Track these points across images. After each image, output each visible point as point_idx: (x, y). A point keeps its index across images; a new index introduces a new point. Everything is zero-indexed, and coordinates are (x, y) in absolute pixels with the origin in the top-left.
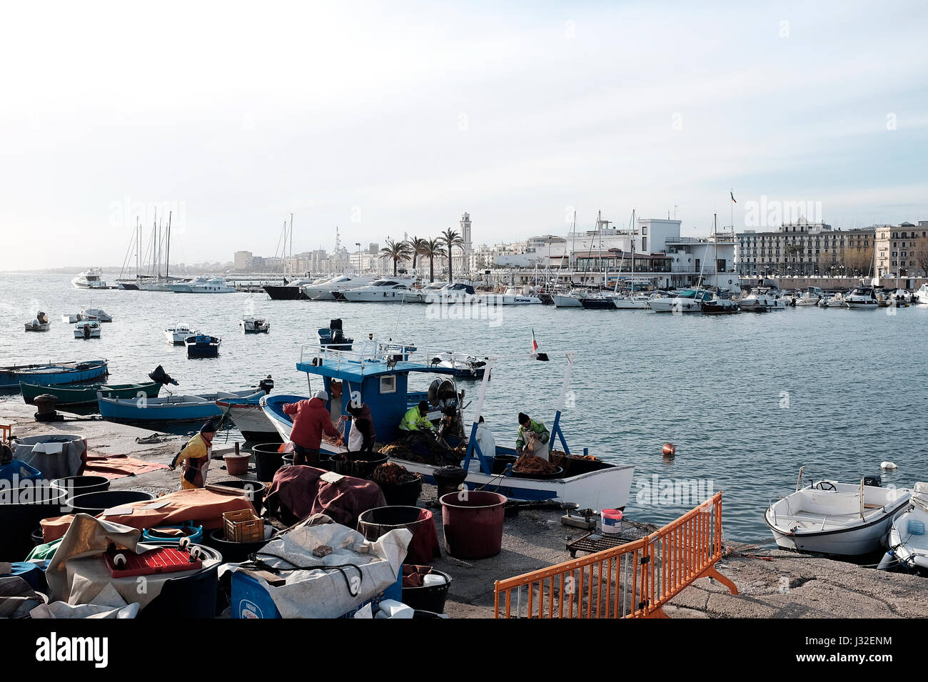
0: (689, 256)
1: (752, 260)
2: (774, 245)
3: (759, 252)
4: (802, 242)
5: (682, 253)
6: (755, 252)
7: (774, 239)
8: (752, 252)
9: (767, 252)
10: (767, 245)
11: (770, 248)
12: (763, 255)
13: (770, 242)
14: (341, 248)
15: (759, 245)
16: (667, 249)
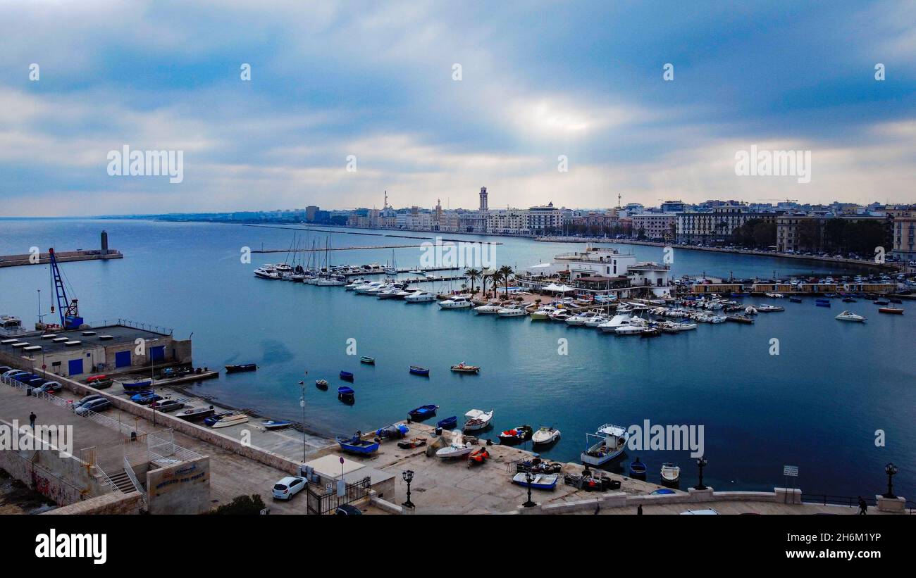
0: (641, 276)
1: (691, 232)
2: (707, 222)
3: (696, 226)
4: (727, 220)
5: (637, 275)
6: (693, 227)
7: (707, 218)
8: (691, 227)
9: (702, 226)
10: (702, 222)
11: (705, 224)
12: (699, 229)
13: (705, 220)
14: (388, 206)
15: (696, 222)
16: (627, 272)
